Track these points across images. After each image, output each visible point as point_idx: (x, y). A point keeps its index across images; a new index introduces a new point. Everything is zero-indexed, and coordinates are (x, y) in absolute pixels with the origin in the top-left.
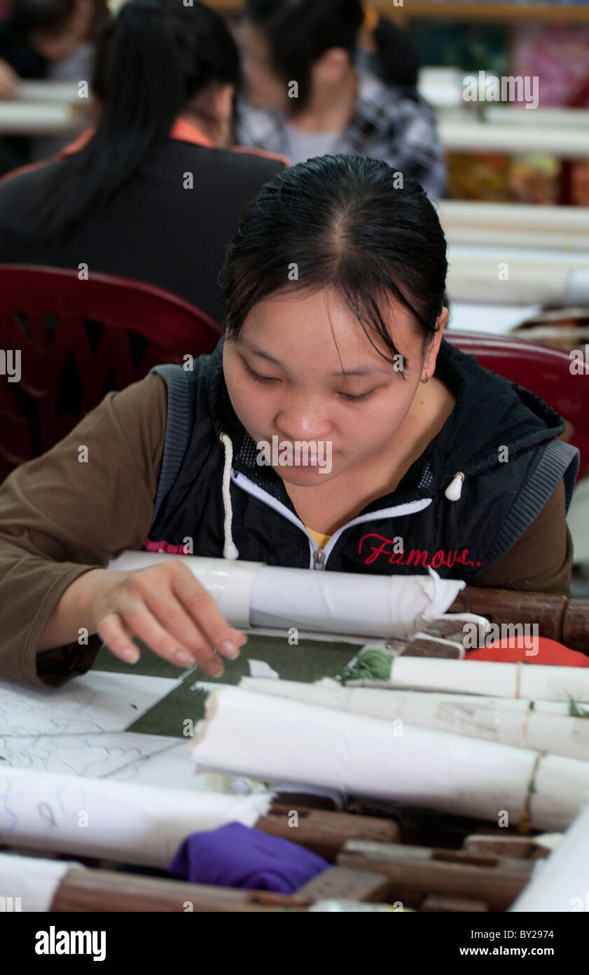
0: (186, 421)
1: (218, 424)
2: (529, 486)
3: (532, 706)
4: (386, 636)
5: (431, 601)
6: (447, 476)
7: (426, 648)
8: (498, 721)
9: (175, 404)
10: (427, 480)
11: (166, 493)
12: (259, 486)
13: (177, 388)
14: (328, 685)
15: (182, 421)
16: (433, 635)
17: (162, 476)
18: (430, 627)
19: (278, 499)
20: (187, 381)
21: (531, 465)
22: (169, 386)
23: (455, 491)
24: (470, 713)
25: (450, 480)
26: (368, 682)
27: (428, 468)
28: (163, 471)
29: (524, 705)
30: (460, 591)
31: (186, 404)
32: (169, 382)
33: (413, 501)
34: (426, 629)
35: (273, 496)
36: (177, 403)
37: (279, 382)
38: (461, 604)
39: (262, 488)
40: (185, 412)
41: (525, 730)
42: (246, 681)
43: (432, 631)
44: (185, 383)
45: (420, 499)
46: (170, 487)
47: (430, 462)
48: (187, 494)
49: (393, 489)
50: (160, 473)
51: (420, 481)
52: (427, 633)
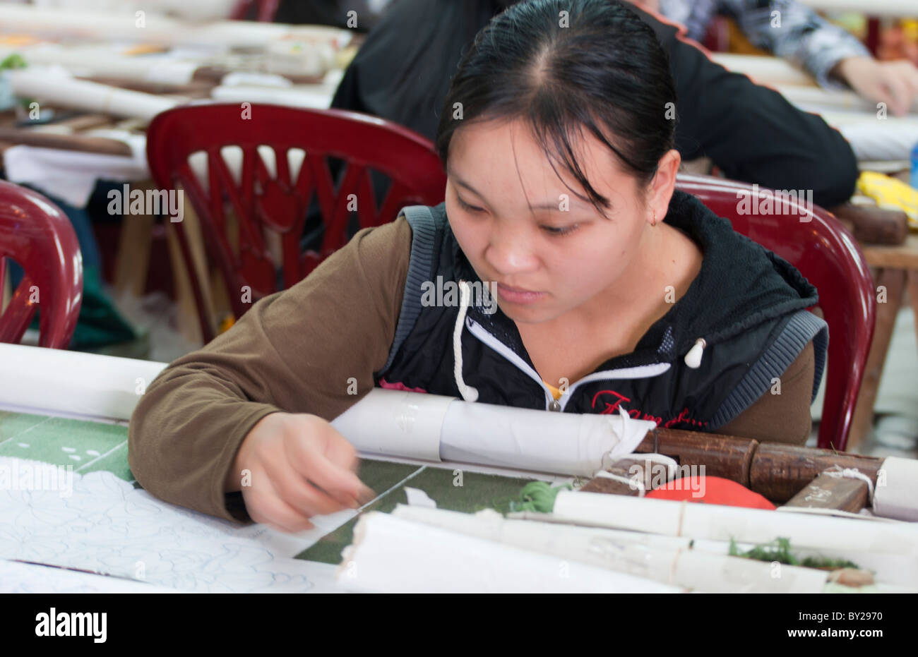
0: (429, 268)
1: (458, 271)
2: (765, 358)
3: (691, 544)
4: (574, 474)
5: (619, 441)
6: (688, 341)
7: (606, 486)
8: (648, 557)
9: (418, 251)
10: (668, 344)
11: (404, 338)
12: (494, 336)
13: (422, 235)
14: (488, 517)
15: (424, 267)
16: (616, 473)
17: (401, 321)
18: (615, 466)
19: (513, 350)
20: (434, 229)
21: (771, 336)
22: (415, 232)
23: (694, 358)
24: (622, 548)
25: (691, 346)
26: (529, 514)
27: (669, 332)
28: (402, 315)
29: (686, 542)
30: (649, 431)
31: (431, 252)
32: (414, 228)
33: (651, 363)
34: (610, 468)
35: (508, 347)
36: (421, 250)
37: (485, 214)
38: (650, 444)
39: (497, 338)
40: (428, 259)
41: (675, 567)
42: (401, 509)
43: (615, 470)
44: (431, 230)
45: (660, 362)
46: (408, 333)
47: (672, 326)
48: (425, 342)
49: (631, 350)
50: (399, 317)
51: (661, 345)
52: (609, 471)
